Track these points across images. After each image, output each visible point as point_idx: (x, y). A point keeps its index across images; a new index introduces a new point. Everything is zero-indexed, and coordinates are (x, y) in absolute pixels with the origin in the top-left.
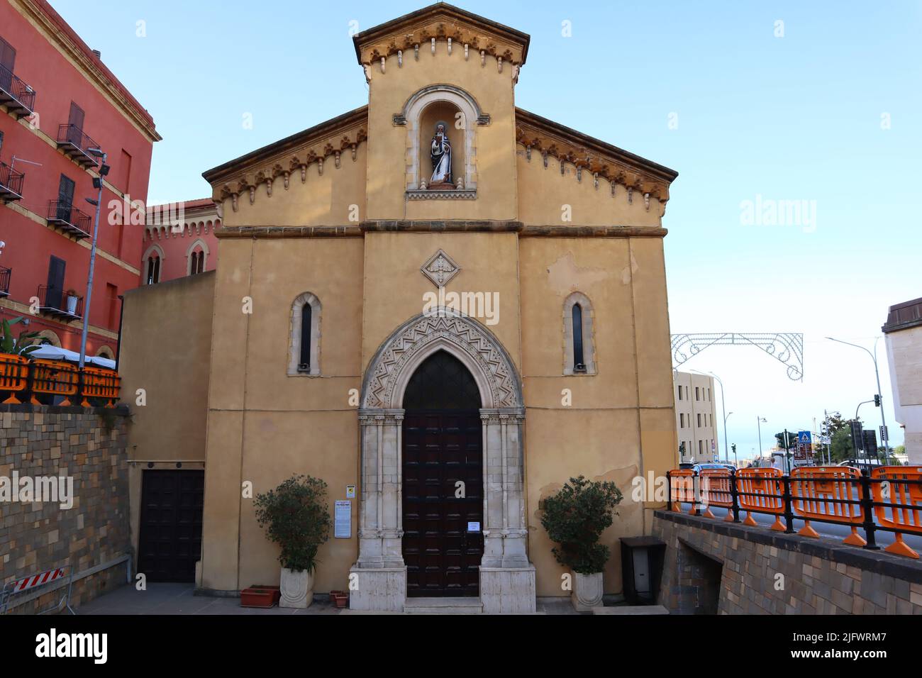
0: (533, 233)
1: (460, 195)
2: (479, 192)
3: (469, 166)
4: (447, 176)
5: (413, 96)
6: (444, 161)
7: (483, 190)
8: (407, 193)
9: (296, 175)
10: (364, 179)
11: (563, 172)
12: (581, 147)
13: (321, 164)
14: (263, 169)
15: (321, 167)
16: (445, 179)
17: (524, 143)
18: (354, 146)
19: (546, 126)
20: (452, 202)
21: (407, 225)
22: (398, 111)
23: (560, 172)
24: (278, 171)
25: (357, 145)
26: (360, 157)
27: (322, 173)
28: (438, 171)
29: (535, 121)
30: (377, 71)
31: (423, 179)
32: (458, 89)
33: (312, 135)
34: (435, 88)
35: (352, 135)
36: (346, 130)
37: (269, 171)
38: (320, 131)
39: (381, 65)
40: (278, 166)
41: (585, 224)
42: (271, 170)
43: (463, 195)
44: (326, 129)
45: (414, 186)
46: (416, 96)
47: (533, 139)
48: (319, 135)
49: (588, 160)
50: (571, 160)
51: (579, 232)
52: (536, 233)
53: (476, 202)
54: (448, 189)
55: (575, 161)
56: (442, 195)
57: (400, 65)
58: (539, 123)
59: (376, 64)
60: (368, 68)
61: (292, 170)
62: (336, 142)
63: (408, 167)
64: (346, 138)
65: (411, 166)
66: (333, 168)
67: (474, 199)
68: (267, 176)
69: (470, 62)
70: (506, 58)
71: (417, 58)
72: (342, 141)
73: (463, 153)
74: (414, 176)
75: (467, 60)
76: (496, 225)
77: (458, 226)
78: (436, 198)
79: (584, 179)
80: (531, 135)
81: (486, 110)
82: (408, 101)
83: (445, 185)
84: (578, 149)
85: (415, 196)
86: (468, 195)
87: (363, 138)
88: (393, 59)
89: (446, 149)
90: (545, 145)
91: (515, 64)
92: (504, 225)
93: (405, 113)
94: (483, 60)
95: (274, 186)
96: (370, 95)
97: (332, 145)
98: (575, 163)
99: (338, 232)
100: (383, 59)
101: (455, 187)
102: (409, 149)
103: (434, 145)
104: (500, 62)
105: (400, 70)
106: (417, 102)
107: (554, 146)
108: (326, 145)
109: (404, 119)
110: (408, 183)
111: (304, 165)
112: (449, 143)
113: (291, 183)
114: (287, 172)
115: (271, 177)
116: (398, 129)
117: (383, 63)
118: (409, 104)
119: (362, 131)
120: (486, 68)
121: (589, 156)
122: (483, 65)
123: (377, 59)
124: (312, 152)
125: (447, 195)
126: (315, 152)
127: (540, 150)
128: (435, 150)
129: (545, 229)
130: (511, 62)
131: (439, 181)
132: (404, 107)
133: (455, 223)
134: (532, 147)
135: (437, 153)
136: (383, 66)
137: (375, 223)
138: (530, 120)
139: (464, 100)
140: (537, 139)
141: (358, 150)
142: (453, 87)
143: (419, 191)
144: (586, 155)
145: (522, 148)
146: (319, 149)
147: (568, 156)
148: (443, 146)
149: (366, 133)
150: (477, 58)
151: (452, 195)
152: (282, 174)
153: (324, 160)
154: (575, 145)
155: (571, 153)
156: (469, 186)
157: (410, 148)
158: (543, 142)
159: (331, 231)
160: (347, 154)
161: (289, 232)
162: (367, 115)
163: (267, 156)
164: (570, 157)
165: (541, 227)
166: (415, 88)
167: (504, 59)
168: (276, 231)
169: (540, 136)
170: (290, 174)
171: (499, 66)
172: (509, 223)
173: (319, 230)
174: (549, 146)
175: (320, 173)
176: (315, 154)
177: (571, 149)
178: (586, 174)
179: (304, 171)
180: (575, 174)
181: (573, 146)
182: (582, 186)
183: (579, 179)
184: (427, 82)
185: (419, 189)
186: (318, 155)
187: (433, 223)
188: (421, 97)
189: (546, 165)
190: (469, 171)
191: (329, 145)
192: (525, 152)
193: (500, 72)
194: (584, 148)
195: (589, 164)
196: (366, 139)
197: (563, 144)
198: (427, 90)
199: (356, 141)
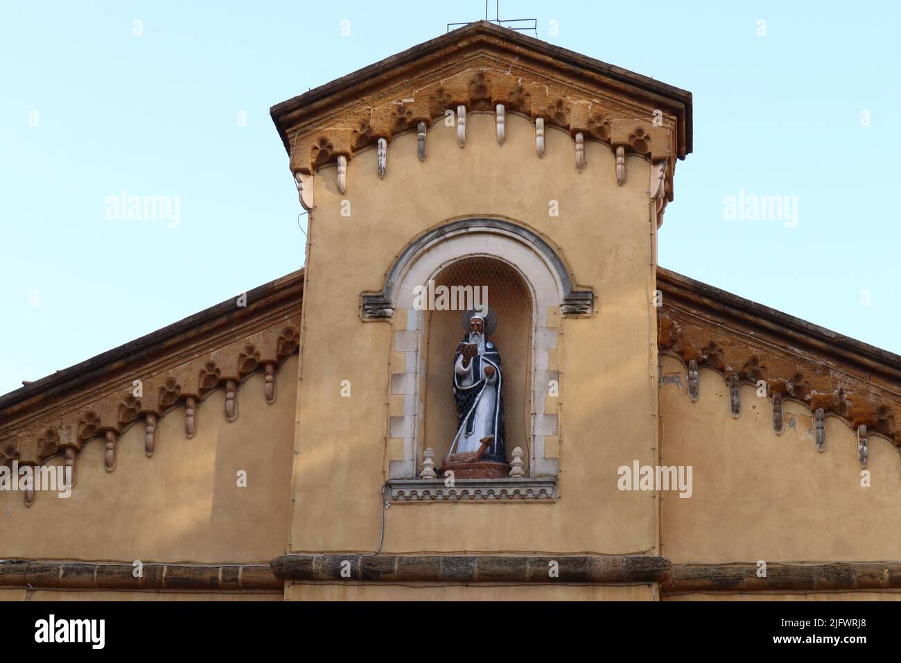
0: (698, 583)
1: (517, 492)
2: (564, 483)
3: (540, 417)
4: (487, 443)
5: (411, 245)
6: (484, 405)
7: (573, 475)
8: (389, 485)
9: (134, 438)
10: (287, 449)
11: (778, 426)
12: (821, 362)
13: (190, 411)
14: (57, 423)
15: (191, 419)
16: (483, 449)
17: (681, 353)
18: (269, 368)
19: (734, 312)
20: (497, 508)
21: (386, 567)
22: (374, 283)
23: (771, 425)
24: (91, 427)
25: (277, 365)
26: (282, 395)
27: (195, 433)
28: (469, 429)
29: (706, 301)
30: (328, 188)
31: (429, 451)
32: (517, 227)
33: (170, 342)
34: (461, 227)
35: (265, 342)
36: (253, 330)
37: (69, 427)
38: (191, 334)
39: (338, 173)
40: (91, 415)
41: (833, 558)
42: (75, 426)
43: (523, 492)
44: (205, 328)
45: (405, 469)
46: (418, 246)
47: (703, 346)
48: (187, 341)
49: (841, 393)
50: (798, 394)
51: (815, 579)
52: (707, 582)
53: (556, 508)
54: (488, 476)
55: (808, 397)
56: (472, 492)
57: (382, 173)
58: (716, 306)
59: (326, 172)
60: (308, 182)
61: (123, 425)
62: (227, 359)
63: (394, 421)
64: (250, 349)
65: (402, 418)
66: (221, 420)
67: (550, 501)
68: (64, 440)
69: (548, 159)
70: (636, 148)
71: (422, 155)
72: (242, 356)
73: (528, 384)
74: (408, 442)
75: (541, 154)
76: (601, 567)
77: (506, 569)
78: (459, 498)
79: (831, 442)
80: (698, 334)
81: (584, 278)
82: (399, 258)
83: (480, 467)
84: (814, 369)
85: (407, 493)
86: (536, 490)
87: (290, 347)
88: (366, 159)
89: (489, 373)
90: (734, 358)
91: (656, 162)
92: (621, 567)
93: (388, 288)
94: (579, 154)
95: (80, 462)
96: (309, 245)
97: (218, 366)
98: (808, 402)
99: (224, 580)
100: (342, 160)
101: (506, 470)
102: (396, 378)
103: (459, 365)
104: (620, 159)
105: (382, 183)
106: (419, 263)
107: (755, 360)
108: (204, 368)
109: (387, 304)
110: (391, 462)
111: (152, 413)
112: (497, 359)
113: (119, 457)
114: (112, 430)
115: (74, 441)
116: (372, 328)
117: (343, 168)
118: (400, 265)
119: (289, 331)
120: (587, 174)
121: (843, 383)
122: (581, 166)
123: (327, 159)
124: (171, 382)
125: (484, 492)
126: (179, 382)
127: (721, 370)
128: (461, 377)
129: (731, 572)
130: (648, 156)
131: (467, 455)
132: (388, 275)
133: (500, 561)
134: (702, 364)
135: (468, 384)
136: (342, 178)
137: (308, 562)
138: (693, 297)
139: (532, 255)
140: (713, 345)
141: (280, 379)
142: (506, 223)
143: (416, 480)
144: (835, 383)
145: (675, 366)
146: (187, 375)
147: (790, 386)
148: (483, 366)
149: (298, 336)
150: (566, 149)
151: (497, 491)
152: (101, 434)
153: (198, 401)
154: (807, 356)
155: (798, 377)
156: (540, 467)
157: (399, 375)
158: (728, 351)
159: (207, 576)
160: (255, 386)
161: (110, 577)
162: (299, 294)
163: (65, 394)
164: (798, 389)
165: (722, 566)
166: (415, 228)
167: (630, 151)
168: (79, 572)
169: (721, 338)
170: (118, 434)
171: (619, 167)
172: (635, 561)
173: (181, 572)
174: (741, 362)
175: (189, 432)
176: (178, 387)
177: (799, 368)
178: (838, 429)
179: (150, 429)
180: (810, 431)
181: (802, 361)
182: (827, 460)
183: (821, 441)
184: (443, 212)
185: (418, 476)
186: (184, 391)
187: (448, 562)
188: (428, 250)
189: (736, 409)
190: (540, 430)
191: (211, 365)
192: (684, 378)
193: (621, 182)
194: (831, 364)
195: (843, 405)
196: (296, 352)
197: (777, 355)
198: (443, 232)
199: (273, 357)
